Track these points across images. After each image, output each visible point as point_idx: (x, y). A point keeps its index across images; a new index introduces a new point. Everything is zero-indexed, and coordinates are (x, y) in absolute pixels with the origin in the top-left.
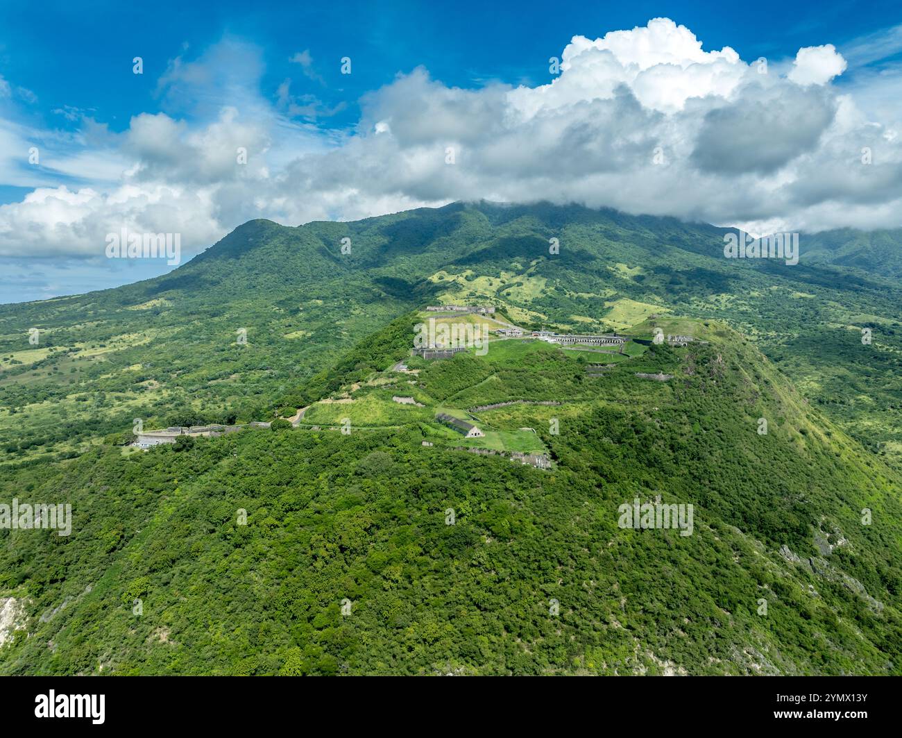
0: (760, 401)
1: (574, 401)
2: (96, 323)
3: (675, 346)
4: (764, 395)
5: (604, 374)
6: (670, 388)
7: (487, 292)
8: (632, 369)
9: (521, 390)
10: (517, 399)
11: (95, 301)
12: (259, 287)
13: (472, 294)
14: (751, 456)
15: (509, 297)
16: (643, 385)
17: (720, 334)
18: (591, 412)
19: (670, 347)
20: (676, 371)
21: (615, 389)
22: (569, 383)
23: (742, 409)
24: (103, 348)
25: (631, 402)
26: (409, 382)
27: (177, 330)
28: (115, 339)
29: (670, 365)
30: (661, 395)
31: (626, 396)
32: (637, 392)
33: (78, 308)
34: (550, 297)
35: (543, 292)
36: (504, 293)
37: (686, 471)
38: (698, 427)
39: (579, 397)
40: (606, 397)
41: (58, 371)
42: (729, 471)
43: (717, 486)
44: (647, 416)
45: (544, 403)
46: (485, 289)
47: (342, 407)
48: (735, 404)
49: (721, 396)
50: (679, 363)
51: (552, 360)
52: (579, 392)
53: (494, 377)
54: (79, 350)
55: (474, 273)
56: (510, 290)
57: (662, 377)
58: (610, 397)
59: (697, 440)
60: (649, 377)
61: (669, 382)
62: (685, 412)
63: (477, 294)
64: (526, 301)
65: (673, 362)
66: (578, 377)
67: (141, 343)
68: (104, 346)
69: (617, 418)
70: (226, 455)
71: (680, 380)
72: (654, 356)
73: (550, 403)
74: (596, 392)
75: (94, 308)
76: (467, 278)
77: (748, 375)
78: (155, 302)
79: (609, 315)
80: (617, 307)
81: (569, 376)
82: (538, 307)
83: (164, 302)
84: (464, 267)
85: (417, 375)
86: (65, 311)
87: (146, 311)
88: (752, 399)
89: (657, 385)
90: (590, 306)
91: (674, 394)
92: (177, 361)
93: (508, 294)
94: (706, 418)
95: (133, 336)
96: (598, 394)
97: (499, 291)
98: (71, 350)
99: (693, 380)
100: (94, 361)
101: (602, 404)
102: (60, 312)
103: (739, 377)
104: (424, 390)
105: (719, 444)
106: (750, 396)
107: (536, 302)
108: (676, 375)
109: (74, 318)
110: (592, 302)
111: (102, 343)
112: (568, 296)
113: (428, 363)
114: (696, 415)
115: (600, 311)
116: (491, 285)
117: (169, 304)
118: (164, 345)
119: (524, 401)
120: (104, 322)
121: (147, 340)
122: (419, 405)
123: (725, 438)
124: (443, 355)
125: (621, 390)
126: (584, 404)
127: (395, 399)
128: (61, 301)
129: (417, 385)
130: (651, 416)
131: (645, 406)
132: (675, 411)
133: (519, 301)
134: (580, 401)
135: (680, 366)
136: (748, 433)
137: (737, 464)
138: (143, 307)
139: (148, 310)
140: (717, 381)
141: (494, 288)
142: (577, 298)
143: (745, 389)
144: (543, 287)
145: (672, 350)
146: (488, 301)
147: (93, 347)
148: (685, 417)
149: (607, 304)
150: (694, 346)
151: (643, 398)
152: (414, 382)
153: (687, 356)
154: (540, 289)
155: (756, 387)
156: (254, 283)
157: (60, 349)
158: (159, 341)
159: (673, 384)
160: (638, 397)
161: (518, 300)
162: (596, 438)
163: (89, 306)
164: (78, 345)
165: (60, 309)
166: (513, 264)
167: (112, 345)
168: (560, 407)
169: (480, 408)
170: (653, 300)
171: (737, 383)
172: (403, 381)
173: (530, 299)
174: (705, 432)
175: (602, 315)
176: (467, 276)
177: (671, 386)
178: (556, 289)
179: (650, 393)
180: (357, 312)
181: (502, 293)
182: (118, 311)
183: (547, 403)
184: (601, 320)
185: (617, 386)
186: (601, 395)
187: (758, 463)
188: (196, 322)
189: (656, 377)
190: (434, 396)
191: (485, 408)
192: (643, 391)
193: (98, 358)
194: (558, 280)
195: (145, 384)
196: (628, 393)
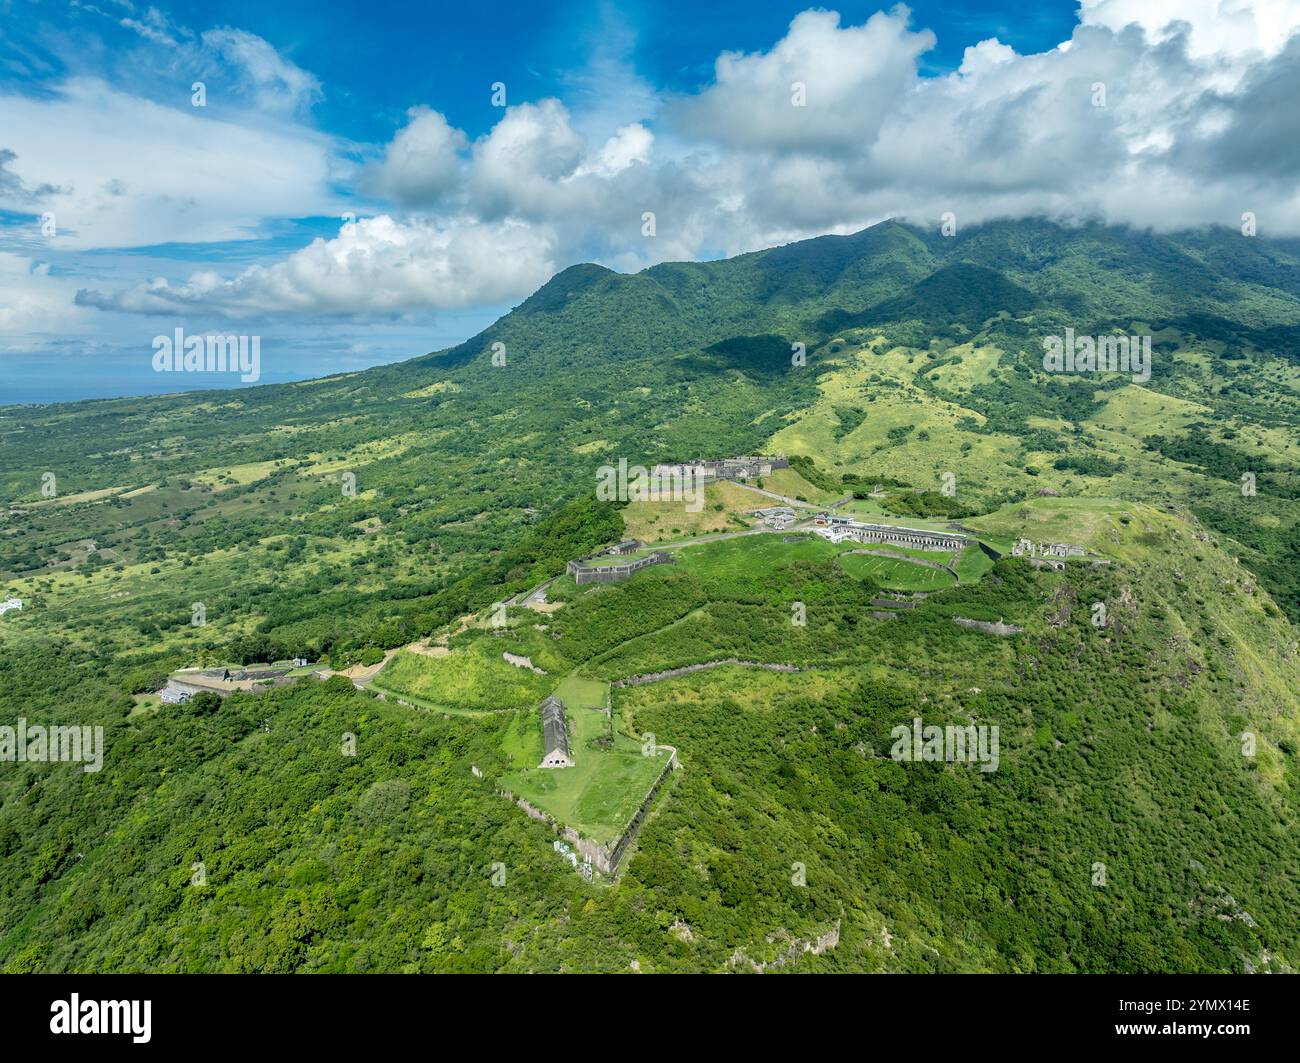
0: (1202, 679)
1: (827, 666)
2: (355, 419)
3: (1042, 569)
4: (1213, 668)
5: (898, 615)
6: (1012, 651)
7: (901, 375)
8: (947, 609)
9: (739, 640)
10: (727, 657)
11: (367, 385)
12: (575, 364)
13: (874, 379)
14: (1143, 803)
15: (936, 384)
16: (963, 641)
17: (1150, 540)
18: (853, 689)
19: (1033, 568)
20: (1032, 617)
21: (910, 646)
22: (830, 628)
23: (1154, 698)
24: (343, 462)
25: (934, 673)
26: (537, 626)
27: (444, 434)
28: (361, 447)
29: (1024, 605)
30: (992, 664)
31: (926, 662)
32: (948, 656)
33: (344, 392)
34: (1002, 384)
35: (993, 374)
36: (929, 375)
37: (1000, 823)
38: (1047, 733)
39: (842, 656)
40: (891, 660)
41: (274, 497)
42: (1085, 832)
43: (1051, 862)
44: (956, 704)
45: (773, 666)
46: (901, 369)
47: (428, 663)
48: (1140, 687)
49: (1115, 671)
50: (1041, 602)
51: (816, 580)
52: (843, 646)
53: (698, 614)
54: (311, 464)
55: (887, 342)
56: (939, 371)
57: (1002, 628)
58: (897, 661)
59: (1039, 759)
60: (977, 627)
61: (1013, 639)
62: (1030, 701)
63: (883, 378)
64: (961, 390)
65: (1030, 599)
66: (850, 621)
67: (391, 455)
68: (344, 459)
69: (893, 707)
70: (258, 727)
71: (1034, 638)
72: (1000, 584)
73: (783, 667)
74: (876, 648)
75: (364, 393)
76: (876, 351)
77: (1182, 628)
78: (438, 386)
79: (1097, 416)
80: (1115, 401)
81: (833, 616)
82: (980, 401)
83: (451, 385)
84: (874, 331)
85: (551, 616)
86: (330, 398)
87: (425, 399)
88: (1181, 678)
89: (990, 641)
90: (1069, 400)
91: (1015, 665)
92: (422, 488)
93: (936, 378)
94: (1069, 718)
95: (385, 444)
96: (877, 653)
97: (921, 372)
98: (301, 465)
99: (1063, 637)
100: (323, 483)
101: (880, 673)
102: (323, 399)
103: (1162, 634)
104: (557, 642)
105: (1081, 774)
106: (1178, 671)
107: (977, 391)
108: (1029, 627)
109: (336, 409)
110: (1074, 393)
111: (342, 454)
112: (1034, 381)
113: (582, 590)
114: (1050, 710)
115: (1084, 407)
116: (911, 361)
117: (456, 389)
118: (417, 458)
119: (740, 660)
120: (367, 417)
121: (400, 451)
122: (538, 671)
123: (1095, 760)
124: (610, 577)
125: (920, 649)
126: (846, 670)
127: (506, 656)
128: (331, 384)
129: (548, 633)
130: (962, 705)
131: (956, 683)
132: (1010, 698)
133: (949, 390)
134: (840, 665)
135: (1041, 609)
136: (1150, 751)
137: (1107, 818)
138: (423, 394)
139: (428, 398)
140: (1113, 640)
141: (915, 367)
142: (1049, 384)
143: (1169, 656)
144: (994, 365)
145: (1034, 575)
146: (898, 390)
147: (330, 460)
148: (1028, 711)
149: (1099, 395)
150: (1077, 569)
151: (956, 668)
152: (544, 627)
153: (1057, 590)
154: (988, 369)
155: (1197, 653)
156: (569, 359)
157: (289, 462)
158: (415, 451)
159: (1019, 645)
160: (947, 666)
161: (949, 387)
162: (840, 745)
163: (358, 391)
164: (312, 457)
165: (323, 396)
166: (954, 326)
167: (354, 458)
168: (796, 677)
169: (647, 677)
170: (1185, 388)
171: (1154, 645)
172: (525, 625)
173: (968, 386)
174: (1058, 744)
175: (1086, 415)
176: (875, 347)
177: (1015, 648)
178: (1016, 368)
179: (972, 658)
180: (694, 408)
181: (925, 376)
182: (390, 399)
183: (778, 667)
184: (1082, 424)
185: (914, 639)
186: (882, 656)
187: (1152, 818)
188: (471, 422)
189: (991, 628)
190: (568, 655)
191: (658, 676)
192: (959, 655)
193: (329, 477)
194: (1022, 353)
195: (362, 525)
196: (931, 654)
